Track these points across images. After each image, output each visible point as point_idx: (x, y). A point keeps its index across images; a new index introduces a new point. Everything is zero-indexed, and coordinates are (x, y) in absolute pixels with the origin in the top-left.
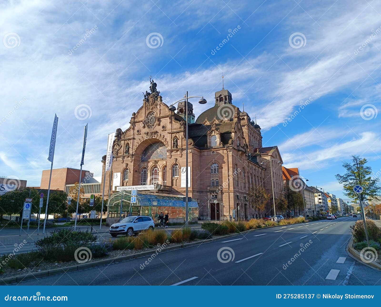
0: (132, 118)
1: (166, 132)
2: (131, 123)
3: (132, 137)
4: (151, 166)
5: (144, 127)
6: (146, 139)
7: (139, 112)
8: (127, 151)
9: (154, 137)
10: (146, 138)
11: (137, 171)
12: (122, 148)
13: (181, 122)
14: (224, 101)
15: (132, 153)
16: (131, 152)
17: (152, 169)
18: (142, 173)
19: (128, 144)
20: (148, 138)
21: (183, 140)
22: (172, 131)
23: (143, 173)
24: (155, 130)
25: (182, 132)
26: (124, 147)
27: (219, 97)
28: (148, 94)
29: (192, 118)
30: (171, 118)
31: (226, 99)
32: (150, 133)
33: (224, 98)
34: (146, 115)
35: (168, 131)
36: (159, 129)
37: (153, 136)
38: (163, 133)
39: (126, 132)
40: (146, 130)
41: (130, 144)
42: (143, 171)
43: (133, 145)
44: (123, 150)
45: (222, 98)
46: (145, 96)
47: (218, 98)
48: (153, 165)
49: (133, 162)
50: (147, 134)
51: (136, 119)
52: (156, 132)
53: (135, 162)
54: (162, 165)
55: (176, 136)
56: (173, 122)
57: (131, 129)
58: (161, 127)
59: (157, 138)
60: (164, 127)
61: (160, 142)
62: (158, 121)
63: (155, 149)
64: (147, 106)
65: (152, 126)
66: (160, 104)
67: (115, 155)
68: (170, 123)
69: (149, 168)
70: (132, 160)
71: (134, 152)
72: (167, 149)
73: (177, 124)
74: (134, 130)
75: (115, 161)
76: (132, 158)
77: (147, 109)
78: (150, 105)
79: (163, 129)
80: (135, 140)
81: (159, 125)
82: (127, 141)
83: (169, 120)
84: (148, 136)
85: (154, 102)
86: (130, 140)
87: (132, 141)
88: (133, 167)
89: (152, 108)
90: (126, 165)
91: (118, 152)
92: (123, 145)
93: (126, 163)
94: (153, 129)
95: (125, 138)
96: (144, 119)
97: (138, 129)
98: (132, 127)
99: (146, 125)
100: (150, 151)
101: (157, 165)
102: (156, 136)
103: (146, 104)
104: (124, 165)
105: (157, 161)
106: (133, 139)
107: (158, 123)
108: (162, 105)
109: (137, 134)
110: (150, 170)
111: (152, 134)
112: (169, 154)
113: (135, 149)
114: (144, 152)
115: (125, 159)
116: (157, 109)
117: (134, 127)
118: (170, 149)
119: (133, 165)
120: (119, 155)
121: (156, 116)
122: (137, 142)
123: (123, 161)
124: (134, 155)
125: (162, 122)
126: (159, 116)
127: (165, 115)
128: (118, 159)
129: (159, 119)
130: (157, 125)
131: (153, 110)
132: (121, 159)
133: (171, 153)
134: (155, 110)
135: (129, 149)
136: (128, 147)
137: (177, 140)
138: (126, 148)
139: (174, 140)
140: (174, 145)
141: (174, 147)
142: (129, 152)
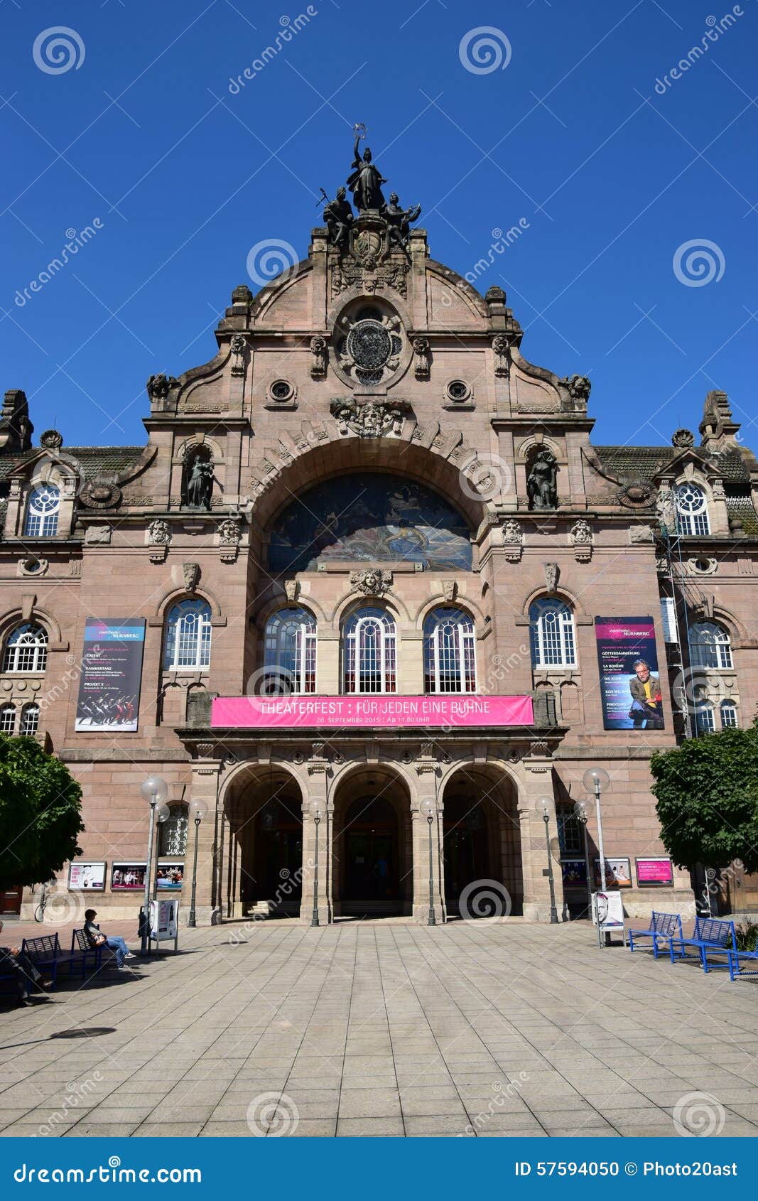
0: (231, 312)
1: (480, 417)
3: (238, 414)
5: (319, 374)
6: (341, 437)
7: (282, 286)
8: (199, 491)
9: (391, 435)
10: (336, 430)
11: (254, 621)
12: (159, 471)
13: (577, 378)
16: (224, 500)
17: (346, 619)
19: (202, 453)
20: (352, 434)
22: (519, 417)
24: (394, 396)
26: (172, 465)
30: (503, 353)
32: (366, 406)
34: (334, 311)
35: (494, 415)
36: (423, 393)
37: (391, 427)
38: (456, 424)
39: (188, 384)
40: (336, 389)
41: (217, 453)
43: (244, 463)
44: (165, 480)
50: (346, 410)
51: (262, 321)
52: (405, 411)
54: (420, 603)
55: (540, 447)
56: (516, 372)
57: (227, 372)
58: (438, 388)
59: (415, 441)
60: (457, 388)
61: (401, 470)
62: (420, 354)
63: (366, 510)
64: (341, 264)
65: (372, 375)
66: (426, 268)
67: (101, 505)
68: (502, 373)
69: (329, 612)
70: (238, 547)
71: (251, 505)
72: (491, 507)
73: (544, 384)
74: (244, 376)
75: (97, 542)
76: (240, 538)
77: (340, 282)
78: (358, 265)
79: (457, 401)
80: (251, 434)
81: (423, 375)
82: (199, 437)
83: (489, 358)
84: (351, 424)
85: (387, 256)
86: (219, 428)
87: (234, 436)
88: (243, 590)
89: (376, 282)
90: (191, 572)
91: (124, 490)
92: (164, 455)
93: (189, 559)
94: (381, 392)
95: (176, 413)
96: (321, 327)
97: (281, 375)
98: (236, 361)
99: (333, 361)
100: (333, 515)
101: (387, 596)
102: (406, 429)
103: (328, 254)
104: (176, 577)
105: (387, 576)
106: (245, 427)
107: (420, 361)
108: (440, 278)
109: (273, 403)
110: (337, 622)
111: (384, 414)
112: (509, 535)
113: (261, 488)
114: (293, 518)
115: (178, 539)
116: (403, 289)
117: (247, 361)
118: (513, 508)
119: (244, 578)
120: (132, 510)
121: (396, 327)
122: (274, 451)
123: (167, 551)
124: (250, 519)
125: (447, 364)
126: (421, 326)
127: (468, 329)
128: (120, 536)
129: (427, 343)
130: (412, 372)
131: (377, 293)
132: (147, 537)
133: (520, 532)
134: (394, 296)
135: (208, 481)
136: (203, 469)
137: (554, 466)
138: (187, 476)
139: (529, 467)
140: (533, 489)
141: (531, 505)
142: (213, 500)
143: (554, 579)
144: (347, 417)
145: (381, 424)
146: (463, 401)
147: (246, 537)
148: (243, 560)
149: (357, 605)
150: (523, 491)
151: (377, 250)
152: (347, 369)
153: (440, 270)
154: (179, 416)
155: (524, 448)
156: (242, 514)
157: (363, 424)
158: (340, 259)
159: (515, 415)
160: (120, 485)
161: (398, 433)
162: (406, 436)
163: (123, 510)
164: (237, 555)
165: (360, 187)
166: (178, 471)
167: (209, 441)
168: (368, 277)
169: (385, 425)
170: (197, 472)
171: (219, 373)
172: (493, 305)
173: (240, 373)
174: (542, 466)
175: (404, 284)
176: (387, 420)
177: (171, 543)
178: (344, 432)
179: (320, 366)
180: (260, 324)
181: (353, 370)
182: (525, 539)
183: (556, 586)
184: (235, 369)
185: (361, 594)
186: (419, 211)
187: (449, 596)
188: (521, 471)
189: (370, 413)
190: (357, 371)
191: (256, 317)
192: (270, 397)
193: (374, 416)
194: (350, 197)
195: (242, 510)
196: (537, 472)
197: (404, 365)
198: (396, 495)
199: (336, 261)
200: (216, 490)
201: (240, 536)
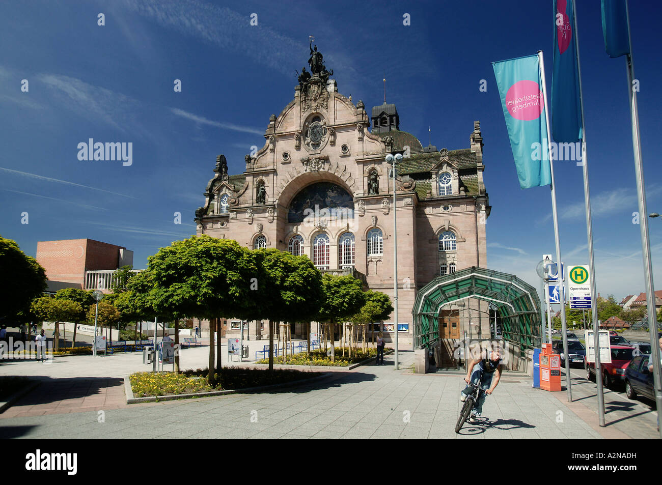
1: (352, 159)
3: (271, 167)
4: (313, 233)
5: (298, 148)
6: (305, 172)
7: (286, 113)
8: (261, 197)
9: (322, 170)
10: (303, 170)
11: (282, 242)
12: (250, 190)
13: (387, 138)
15: (273, 202)
17: (313, 239)
18: (290, 246)
19: (262, 183)
20: (308, 171)
23: (293, 246)
24: (324, 154)
26: (253, 188)
30: (361, 130)
32: (314, 159)
34: (303, 121)
35: (357, 158)
36: (334, 152)
37: (321, 166)
38: (344, 162)
39: (257, 157)
40: (304, 153)
42: (293, 243)
43: (275, 186)
44: (251, 195)
50: (306, 162)
52: (326, 160)
53: (279, 222)
54: (336, 232)
55: (374, 169)
56: (366, 138)
57: (268, 151)
58: (338, 148)
59: (329, 171)
60: (344, 148)
61: (330, 181)
62: (331, 135)
63: (319, 197)
64: (305, 100)
65: (316, 145)
66: (335, 97)
67: (233, 205)
68: (361, 139)
69: (307, 236)
70: (273, 217)
71: (277, 201)
72: (355, 195)
73: (376, 142)
74: (274, 152)
75: (233, 218)
76: (274, 214)
77: (305, 108)
78: (311, 100)
79: (344, 153)
80: (277, 175)
81: (333, 143)
82: (260, 178)
83: (356, 134)
84: (308, 167)
85: (321, 94)
86: (266, 173)
87: (271, 176)
88: (275, 232)
89: (317, 106)
90: (259, 227)
91: (240, 199)
92: (251, 185)
93: (260, 222)
94: (319, 152)
95: (254, 168)
96: (298, 129)
97: (286, 150)
98: (271, 146)
99: (302, 142)
100: (308, 200)
101: (325, 230)
102: (327, 166)
103: (301, 96)
104: (255, 229)
106: (274, 172)
107: (332, 138)
108: (340, 100)
109: (283, 161)
110: (309, 240)
111: (319, 161)
112: (360, 206)
113: (280, 194)
114: (295, 202)
115: (256, 216)
116: (327, 108)
117: (274, 146)
118: (362, 195)
119: (276, 228)
120: (243, 206)
121: (325, 124)
122: (284, 180)
123: (253, 220)
124: (276, 206)
125: (342, 138)
126: (332, 123)
127: (349, 122)
128: (239, 216)
129: (334, 131)
130: (329, 143)
131: (317, 111)
132: (247, 215)
133: (364, 204)
134: (323, 111)
135: (264, 193)
136: (262, 189)
137: (377, 176)
138: (258, 191)
139: (369, 177)
140: (370, 186)
141: (369, 193)
142: (266, 200)
143: (374, 222)
144: (306, 164)
145: (318, 166)
146: (346, 153)
147: (276, 213)
148: (275, 221)
149: (317, 234)
150: (366, 188)
151: (317, 92)
152: (308, 144)
153: (340, 97)
154: (255, 170)
155: (367, 170)
156: (274, 205)
157: (312, 166)
158: (305, 98)
159: (365, 157)
160: (238, 197)
161: (323, 168)
162: (326, 170)
163: (240, 206)
164: (273, 220)
165: (312, 65)
166: (255, 190)
167: (264, 178)
168: (314, 105)
169: (319, 166)
170: (260, 190)
171: (267, 151)
172: (358, 110)
173: (273, 151)
174: (373, 177)
175: (327, 105)
176: (320, 164)
177: (254, 217)
178: (306, 170)
179: (298, 145)
180: (278, 130)
181: (311, 144)
182: (366, 207)
183: (376, 225)
184: (270, 150)
185: (317, 230)
186: (332, 71)
187: (346, 229)
188: (366, 179)
189: (314, 162)
190: (312, 144)
191: (277, 127)
192: (282, 159)
193: (315, 163)
194: (309, 70)
195: (275, 203)
196: (371, 179)
197: (326, 141)
198: (330, 190)
199: (303, 99)
200: (266, 197)
201: (274, 213)
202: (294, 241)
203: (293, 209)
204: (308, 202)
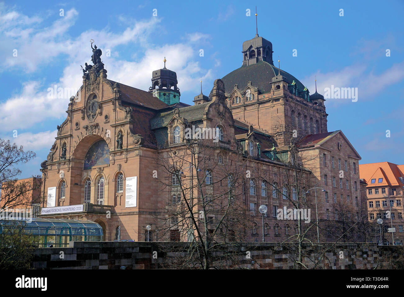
0: (69, 105)
1: (109, 124)
2: (67, 113)
3: (69, 133)
4: (96, 177)
5: (83, 118)
6: (86, 135)
8: (64, 155)
9: (94, 133)
10: (85, 134)
11: (77, 184)
12: (58, 150)
14: (256, 56)
15: (70, 157)
16: (67, 156)
17: (97, 181)
18: (85, 186)
19: (65, 144)
20: (88, 134)
21: (128, 136)
22: (117, 123)
23: (87, 186)
24: (96, 122)
25: (127, 124)
27: (249, 51)
28: (89, 67)
29: (173, 95)
30: (114, 104)
31: (259, 54)
32: (90, 126)
33: (256, 51)
34: (86, 99)
35: (112, 124)
36: (100, 120)
37: (93, 131)
38: (106, 127)
39: (63, 127)
40: (86, 122)
41: (67, 144)
42: (87, 184)
43: (71, 146)
44: (59, 153)
45: (253, 51)
46: (84, 71)
47: (247, 51)
48: (98, 174)
49: (70, 170)
50: (86, 128)
51: (74, 106)
52: (97, 126)
53: (73, 171)
55: (120, 131)
56: (118, 109)
57: (68, 122)
58: (103, 117)
59: (98, 134)
60: (106, 117)
63: (100, 151)
64: (88, 85)
65: (94, 116)
66: (103, 82)
68: (115, 110)
69: (93, 178)
70: (69, 168)
71: (72, 156)
72: (110, 150)
73: (122, 111)
74: (71, 122)
75: (50, 169)
77: (88, 90)
78: (91, 84)
79: (106, 121)
80: (73, 138)
81: (101, 114)
83: (112, 107)
84: (87, 132)
85: (96, 80)
86: (67, 137)
87: (69, 139)
88: (70, 178)
89: (94, 88)
91: (54, 156)
92: (59, 146)
94: (94, 121)
95: (61, 135)
96: (84, 105)
97: (77, 121)
98: (70, 119)
99: (86, 114)
100: (95, 154)
101: (102, 174)
102: (97, 130)
103: (86, 82)
104: (61, 176)
105: (102, 169)
106: (71, 136)
107: (100, 110)
108: (105, 83)
109: (76, 128)
110: (94, 182)
111: (93, 127)
112: (112, 158)
113: (73, 152)
114: (88, 155)
115: (61, 167)
116: (98, 89)
117: (72, 118)
118: (114, 150)
119: (71, 175)
120: (55, 161)
122: (75, 141)
123: (59, 170)
124: (71, 160)
125: (105, 110)
126: (100, 100)
127: (109, 99)
128: (53, 167)
129: (101, 105)
130: (99, 114)
131: (94, 92)
132: (56, 167)
133: (114, 156)
134: (96, 92)
135: (66, 151)
137: (122, 136)
138: (62, 150)
139: (117, 137)
140: (118, 143)
141: (117, 148)
143: (119, 169)
144: (86, 130)
149: (99, 177)
151: (94, 79)
152: (90, 115)
157: (89, 131)
158: (88, 83)
160: (52, 155)
163: (53, 161)
167: (66, 141)
168: (92, 88)
170: (64, 149)
172: (114, 90)
175: (98, 87)
176: (93, 129)
179: (83, 116)
182: (115, 158)
190: (92, 115)
193: (90, 129)
200: (67, 154)
201: (70, 164)
202: (88, 182)
203: (86, 160)
204: (95, 155)
